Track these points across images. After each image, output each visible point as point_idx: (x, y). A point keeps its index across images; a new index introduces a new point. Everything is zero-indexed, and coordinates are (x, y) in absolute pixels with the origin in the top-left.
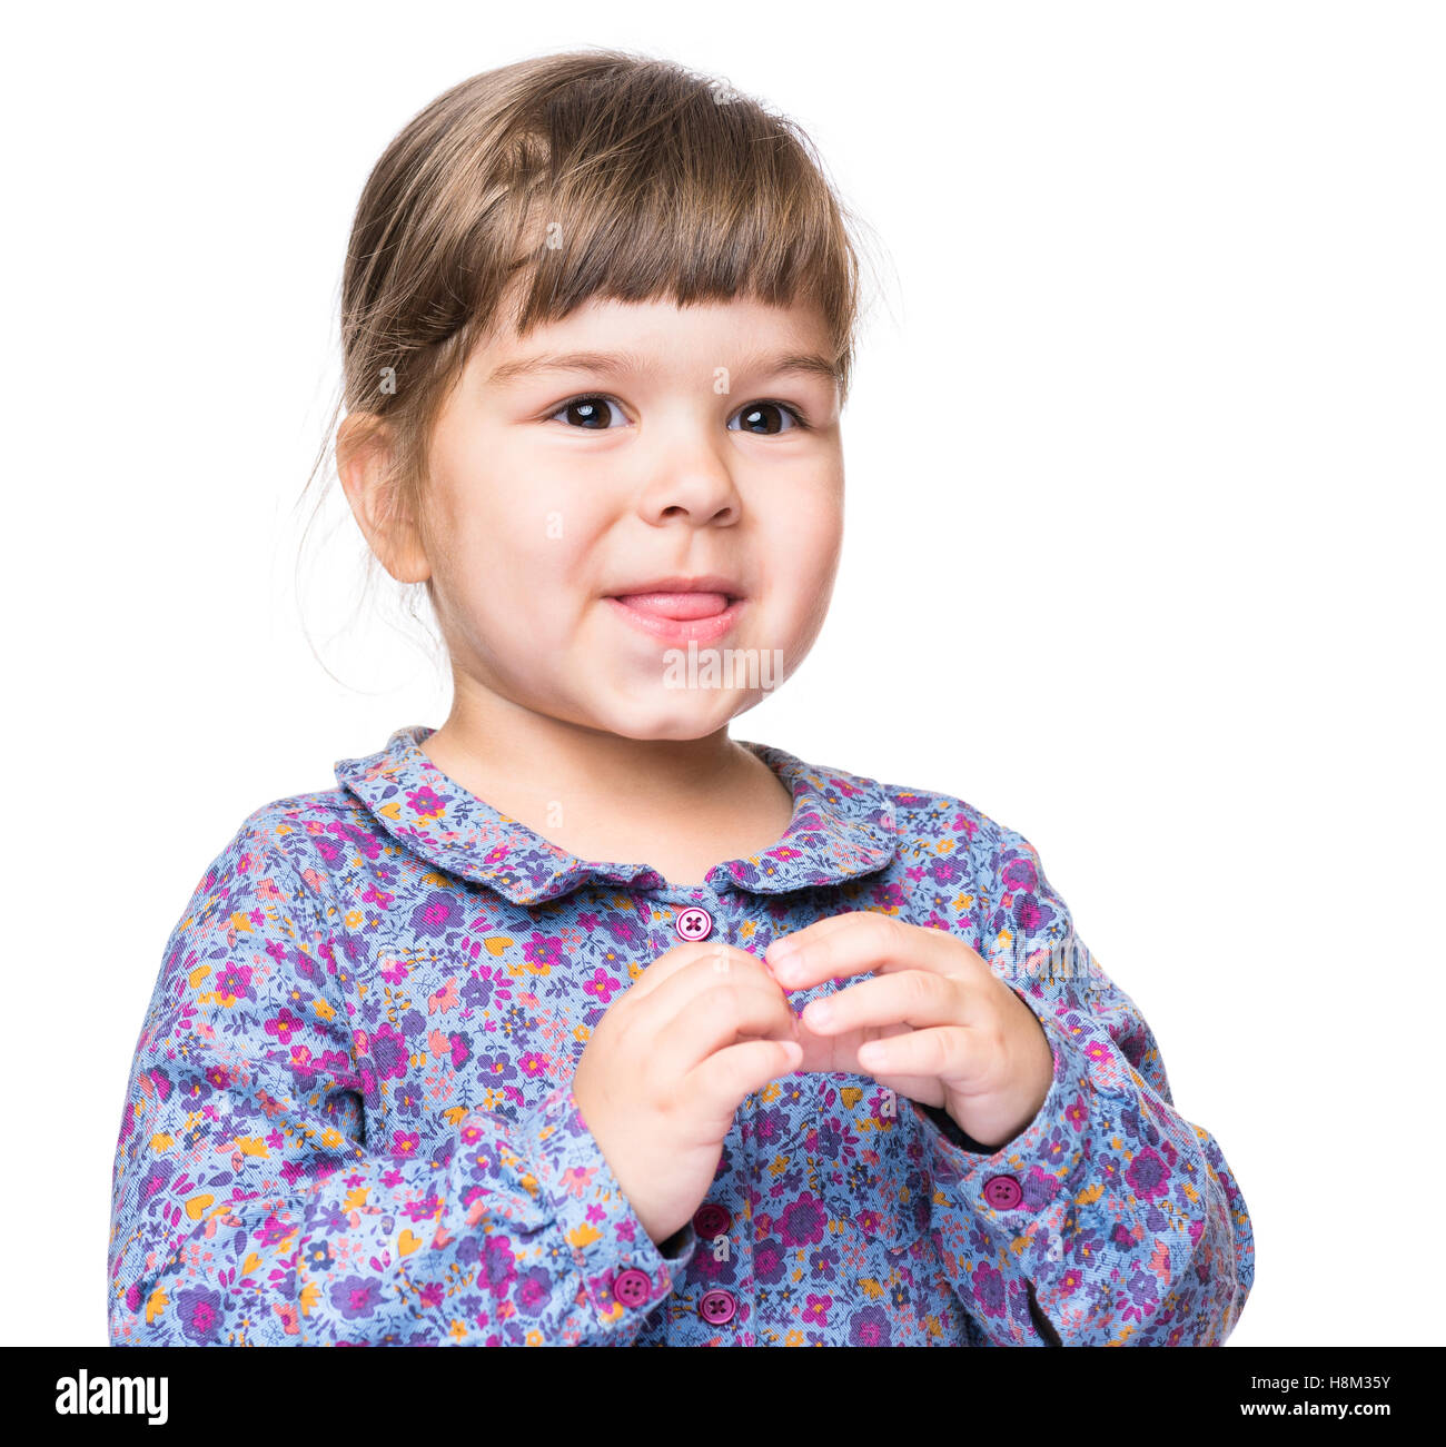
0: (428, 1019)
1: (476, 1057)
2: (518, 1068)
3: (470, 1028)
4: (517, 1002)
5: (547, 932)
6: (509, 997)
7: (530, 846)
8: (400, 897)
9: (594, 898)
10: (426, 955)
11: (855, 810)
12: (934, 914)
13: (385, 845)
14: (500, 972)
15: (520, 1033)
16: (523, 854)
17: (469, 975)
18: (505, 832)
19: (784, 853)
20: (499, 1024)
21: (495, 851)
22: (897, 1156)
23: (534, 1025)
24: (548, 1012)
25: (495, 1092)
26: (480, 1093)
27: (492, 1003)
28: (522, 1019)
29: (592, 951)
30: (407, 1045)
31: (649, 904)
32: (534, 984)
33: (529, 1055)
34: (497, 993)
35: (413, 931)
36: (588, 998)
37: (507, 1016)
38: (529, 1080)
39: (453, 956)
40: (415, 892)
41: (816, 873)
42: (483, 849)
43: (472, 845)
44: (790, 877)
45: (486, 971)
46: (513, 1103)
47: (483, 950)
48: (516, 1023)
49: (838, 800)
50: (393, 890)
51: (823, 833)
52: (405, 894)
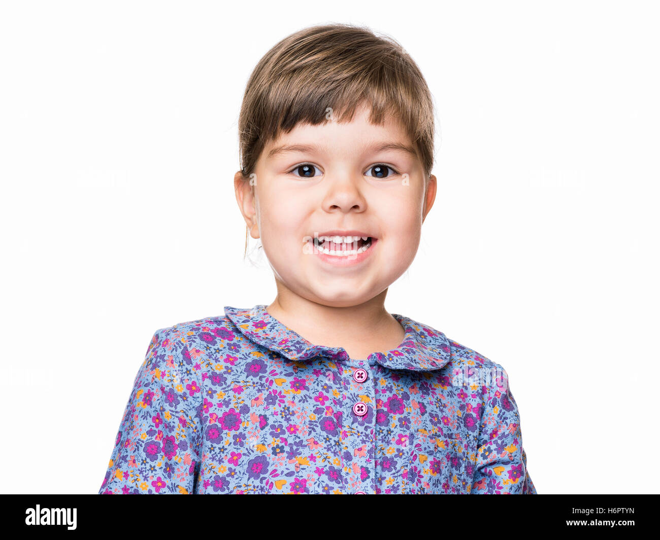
0: (251, 408)
1: (269, 425)
2: (286, 430)
3: (268, 413)
4: (287, 404)
5: (300, 377)
6: (284, 402)
7: (297, 339)
8: (240, 358)
9: (321, 363)
10: (251, 384)
11: (433, 342)
12: (462, 390)
13: (236, 336)
14: (280, 392)
15: (288, 417)
16: (294, 342)
17: (268, 393)
18: (288, 334)
19: (396, 353)
20: (279, 413)
21: (283, 340)
22: (438, 487)
23: (293, 414)
24: (299, 409)
25: (276, 439)
26: (270, 439)
27: (277, 404)
28: (289, 411)
29: (318, 385)
30: (241, 417)
31: (343, 367)
32: (294, 397)
33: (291, 425)
34: (279, 400)
35: (246, 374)
36: (316, 403)
37: (283, 410)
38: (290, 435)
39: (262, 385)
40: (247, 357)
41: (409, 364)
42: (278, 340)
43: (274, 338)
44: (398, 363)
45: (275, 392)
46: (283, 444)
47: (274, 383)
48: (286, 413)
49: (425, 337)
50: (238, 355)
51: (414, 349)
52: (243, 357)
